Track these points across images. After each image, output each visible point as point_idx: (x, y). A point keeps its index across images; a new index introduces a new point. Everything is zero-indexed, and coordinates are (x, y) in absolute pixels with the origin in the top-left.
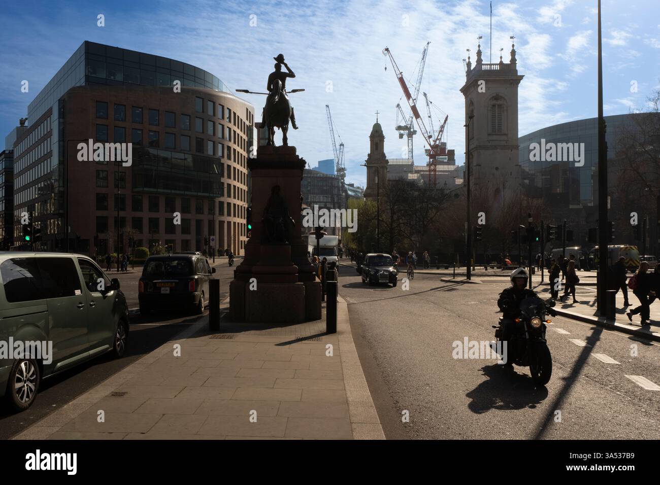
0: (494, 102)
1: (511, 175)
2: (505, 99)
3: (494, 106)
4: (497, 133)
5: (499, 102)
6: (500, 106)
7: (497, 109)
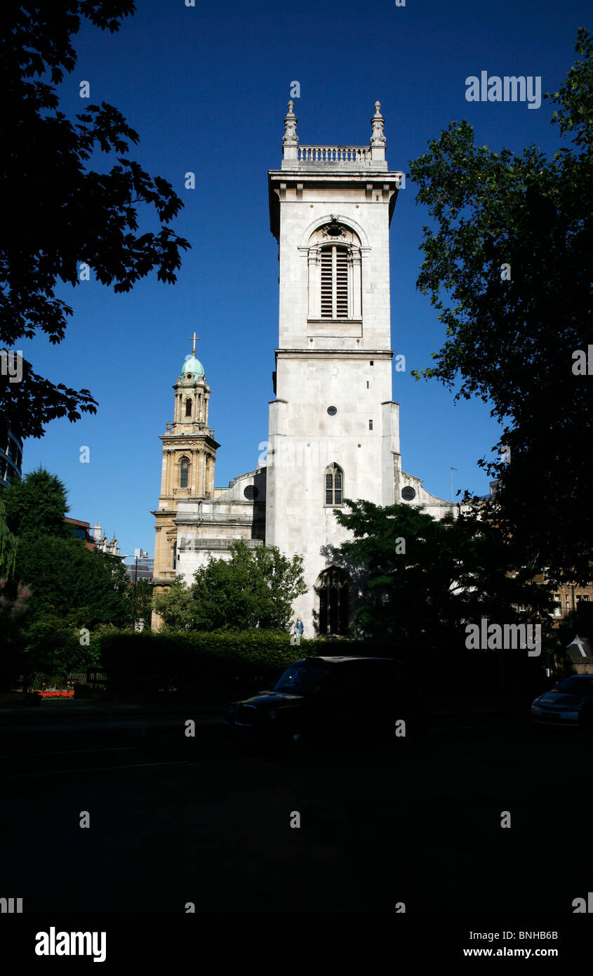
0: (329, 239)
1: (371, 428)
2: (352, 231)
3: (326, 249)
4: (335, 317)
5: (340, 239)
6: (342, 249)
7: (334, 258)
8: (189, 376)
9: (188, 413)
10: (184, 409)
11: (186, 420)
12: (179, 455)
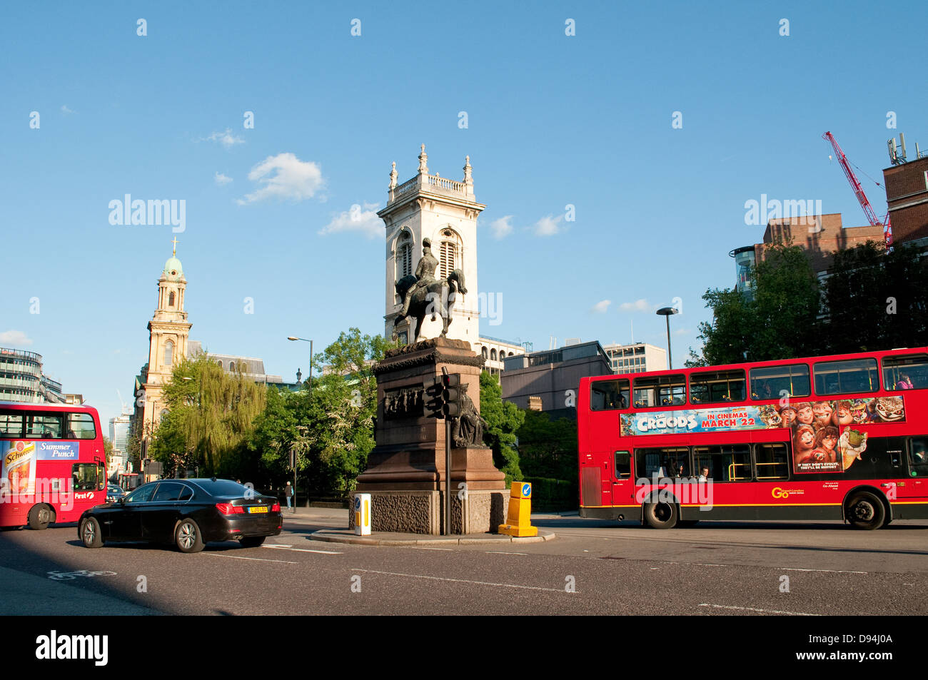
0: (444, 238)
2: (459, 236)
3: (444, 243)
7: (447, 250)
8: (174, 273)
9: (171, 303)
10: (168, 299)
11: (170, 309)
12: (165, 337)
